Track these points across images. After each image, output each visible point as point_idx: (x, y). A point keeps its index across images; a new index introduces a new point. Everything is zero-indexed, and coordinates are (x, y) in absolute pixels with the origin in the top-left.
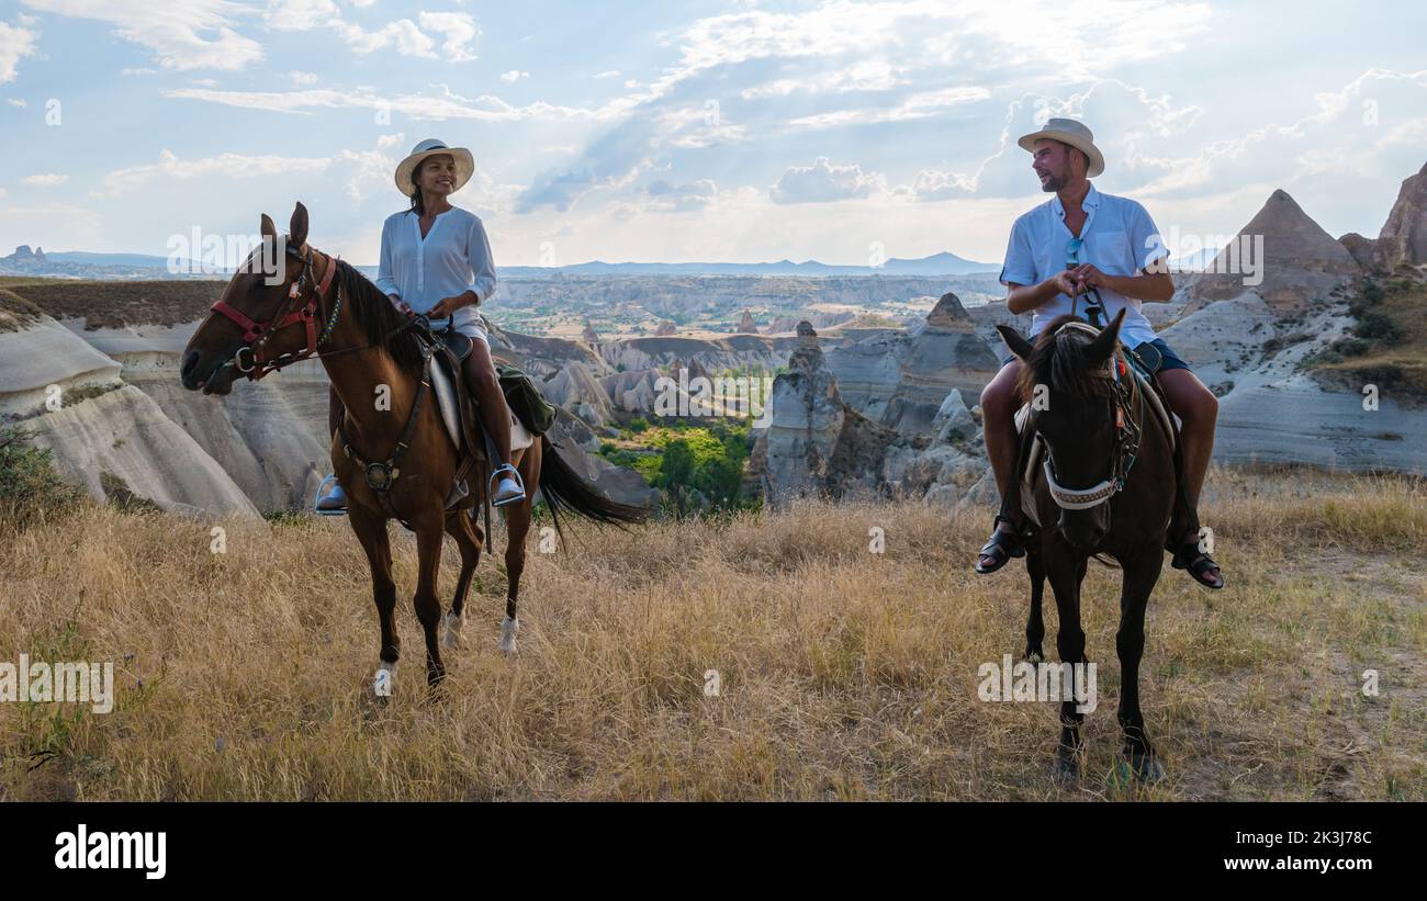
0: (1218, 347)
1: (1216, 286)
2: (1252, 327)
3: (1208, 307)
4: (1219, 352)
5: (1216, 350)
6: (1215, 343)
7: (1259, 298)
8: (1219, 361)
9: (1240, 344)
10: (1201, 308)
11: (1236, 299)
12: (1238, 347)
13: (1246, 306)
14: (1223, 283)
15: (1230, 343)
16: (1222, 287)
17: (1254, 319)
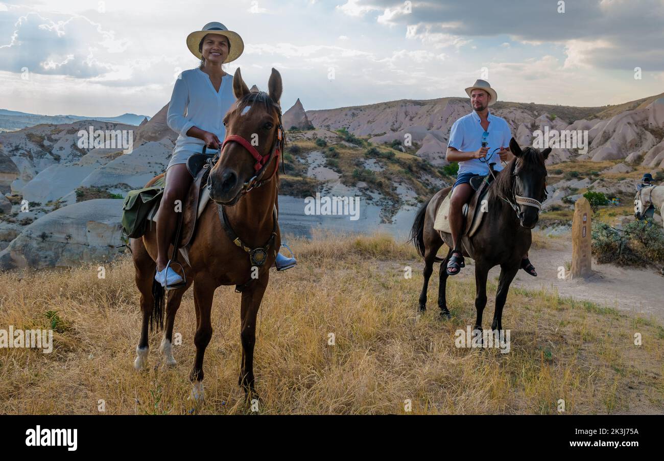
0: (151, 165)
1: (150, 134)
2: (167, 156)
3: (146, 144)
4: (151, 168)
5: (150, 166)
6: (149, 163)
7: (171, 142)
8: (151, 172)
9: (161, 164)
10: (143, 145)
11: (160, 142)
12: (160, 165)
13: (165, 145)
14: (154, 133)
15: (156, 163)
16: (153, 135)
17: (168, 152)
